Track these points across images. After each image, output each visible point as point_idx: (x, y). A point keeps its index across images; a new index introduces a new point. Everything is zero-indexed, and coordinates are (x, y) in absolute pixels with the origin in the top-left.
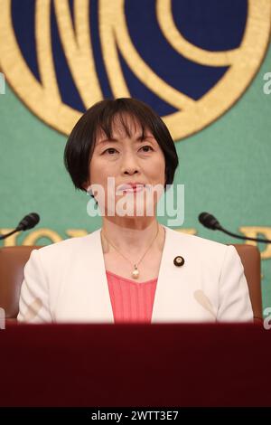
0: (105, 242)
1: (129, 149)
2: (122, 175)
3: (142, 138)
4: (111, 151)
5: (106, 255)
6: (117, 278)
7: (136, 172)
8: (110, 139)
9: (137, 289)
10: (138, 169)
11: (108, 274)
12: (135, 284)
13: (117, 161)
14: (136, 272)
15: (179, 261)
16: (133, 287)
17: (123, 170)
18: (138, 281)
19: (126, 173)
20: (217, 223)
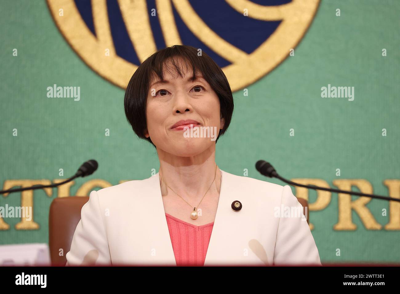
0: (164, 186)
1: (180, 89)
2: (174, 114)
3: (193, 79)
4: (163, 92)
5: (165, 198)
6: (177, 221)
7: (188, 110)
8: (163, 81)
9: (195, 232)
10: (189, 107)
11: (168, 217)
12: (193, 227)
13: (169, 102)
14: (194, 214)
15: (237, 206)
16: (191, 230)
17: (175, 109)
18: (196, 224)
19: (178, 112)
20: (274, 170)
